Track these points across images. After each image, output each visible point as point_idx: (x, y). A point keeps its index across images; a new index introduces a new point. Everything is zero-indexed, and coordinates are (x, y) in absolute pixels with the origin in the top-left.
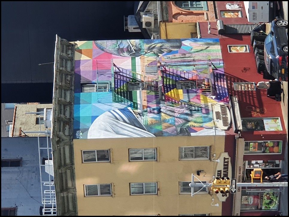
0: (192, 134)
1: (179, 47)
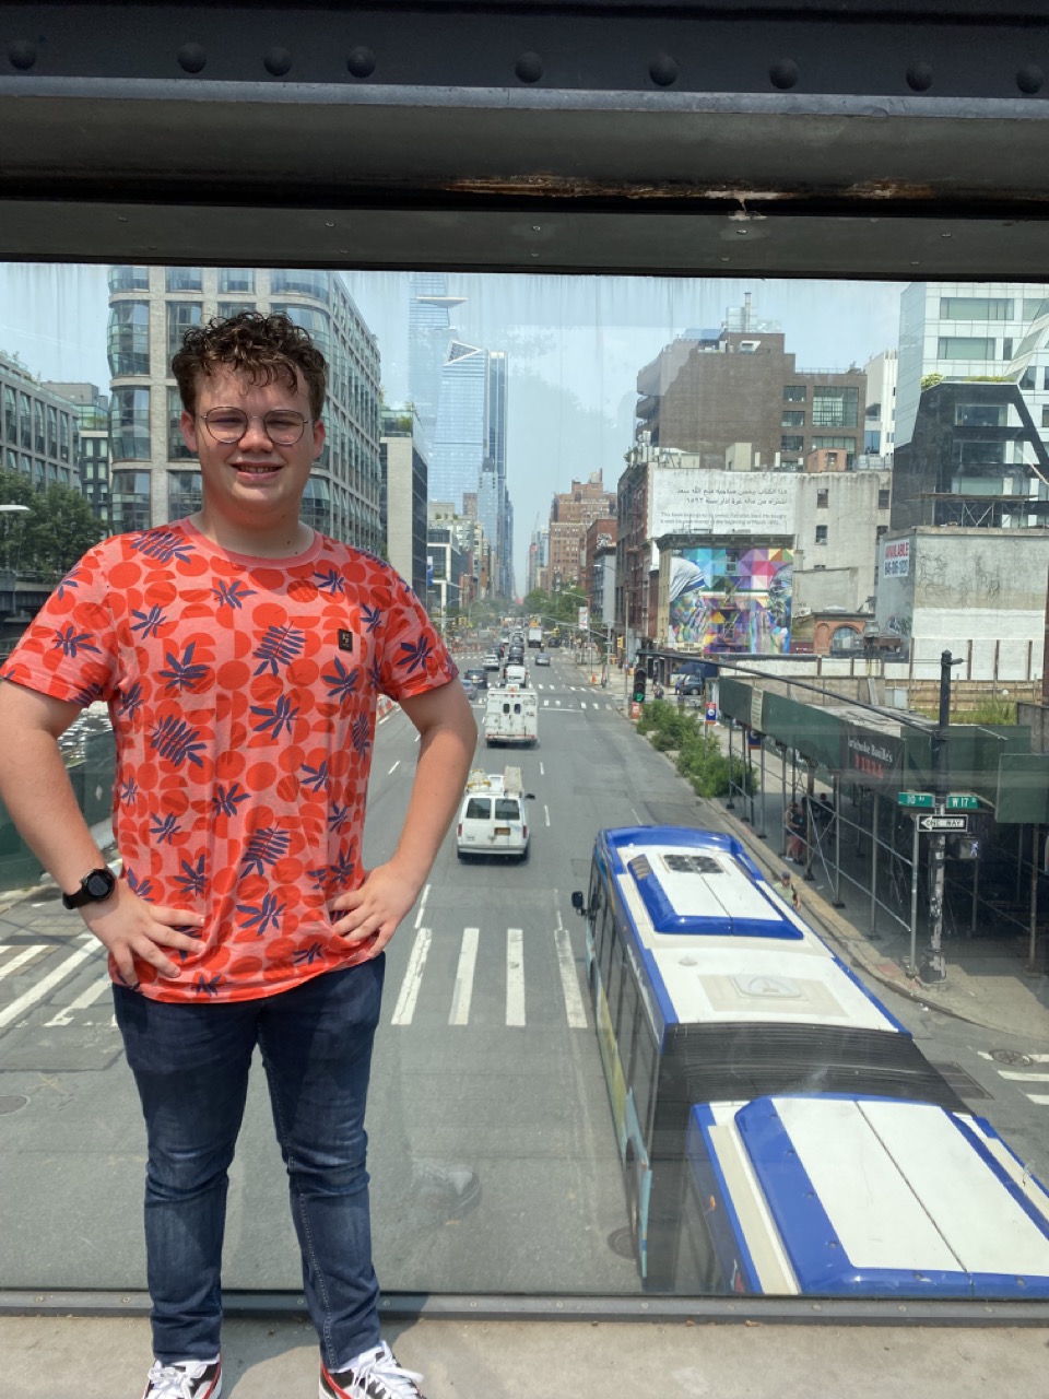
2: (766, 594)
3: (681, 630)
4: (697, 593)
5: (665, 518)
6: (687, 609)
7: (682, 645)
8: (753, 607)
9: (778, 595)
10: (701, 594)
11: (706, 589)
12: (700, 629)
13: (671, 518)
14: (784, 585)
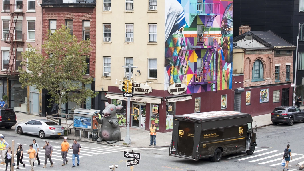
2: (219, 32)
3: (172, 71)
4: (181, 32)
6: (175, 49)
7: (173, 87)
10: (184, 32)
11: (187, 29)
12: (184, 69)
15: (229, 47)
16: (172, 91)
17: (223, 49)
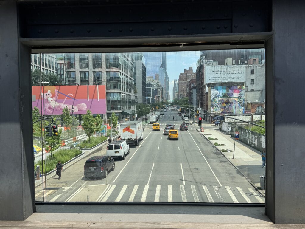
0: (211, 107)
1: (241, 106)
2: (237, 98)
3: (214, 108)
5: (209, 79)
6: (216, 103)
8: (234, 101)
9: (241, 98)
11: (221, 97)
13: (211, 78)
14: (242, 95)
15: (242, 102)
16: (214, 113)
17: (239, 103)
